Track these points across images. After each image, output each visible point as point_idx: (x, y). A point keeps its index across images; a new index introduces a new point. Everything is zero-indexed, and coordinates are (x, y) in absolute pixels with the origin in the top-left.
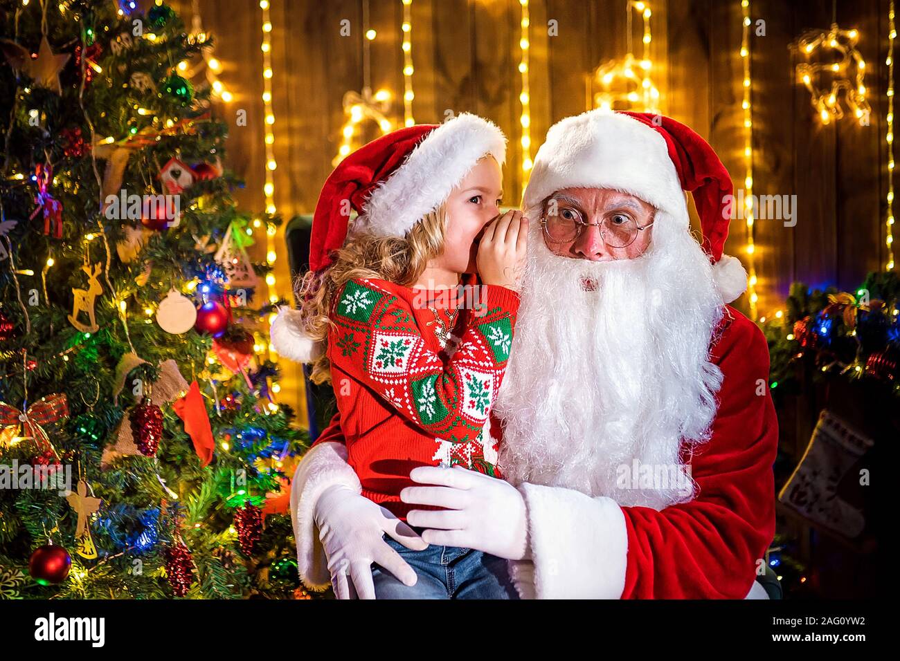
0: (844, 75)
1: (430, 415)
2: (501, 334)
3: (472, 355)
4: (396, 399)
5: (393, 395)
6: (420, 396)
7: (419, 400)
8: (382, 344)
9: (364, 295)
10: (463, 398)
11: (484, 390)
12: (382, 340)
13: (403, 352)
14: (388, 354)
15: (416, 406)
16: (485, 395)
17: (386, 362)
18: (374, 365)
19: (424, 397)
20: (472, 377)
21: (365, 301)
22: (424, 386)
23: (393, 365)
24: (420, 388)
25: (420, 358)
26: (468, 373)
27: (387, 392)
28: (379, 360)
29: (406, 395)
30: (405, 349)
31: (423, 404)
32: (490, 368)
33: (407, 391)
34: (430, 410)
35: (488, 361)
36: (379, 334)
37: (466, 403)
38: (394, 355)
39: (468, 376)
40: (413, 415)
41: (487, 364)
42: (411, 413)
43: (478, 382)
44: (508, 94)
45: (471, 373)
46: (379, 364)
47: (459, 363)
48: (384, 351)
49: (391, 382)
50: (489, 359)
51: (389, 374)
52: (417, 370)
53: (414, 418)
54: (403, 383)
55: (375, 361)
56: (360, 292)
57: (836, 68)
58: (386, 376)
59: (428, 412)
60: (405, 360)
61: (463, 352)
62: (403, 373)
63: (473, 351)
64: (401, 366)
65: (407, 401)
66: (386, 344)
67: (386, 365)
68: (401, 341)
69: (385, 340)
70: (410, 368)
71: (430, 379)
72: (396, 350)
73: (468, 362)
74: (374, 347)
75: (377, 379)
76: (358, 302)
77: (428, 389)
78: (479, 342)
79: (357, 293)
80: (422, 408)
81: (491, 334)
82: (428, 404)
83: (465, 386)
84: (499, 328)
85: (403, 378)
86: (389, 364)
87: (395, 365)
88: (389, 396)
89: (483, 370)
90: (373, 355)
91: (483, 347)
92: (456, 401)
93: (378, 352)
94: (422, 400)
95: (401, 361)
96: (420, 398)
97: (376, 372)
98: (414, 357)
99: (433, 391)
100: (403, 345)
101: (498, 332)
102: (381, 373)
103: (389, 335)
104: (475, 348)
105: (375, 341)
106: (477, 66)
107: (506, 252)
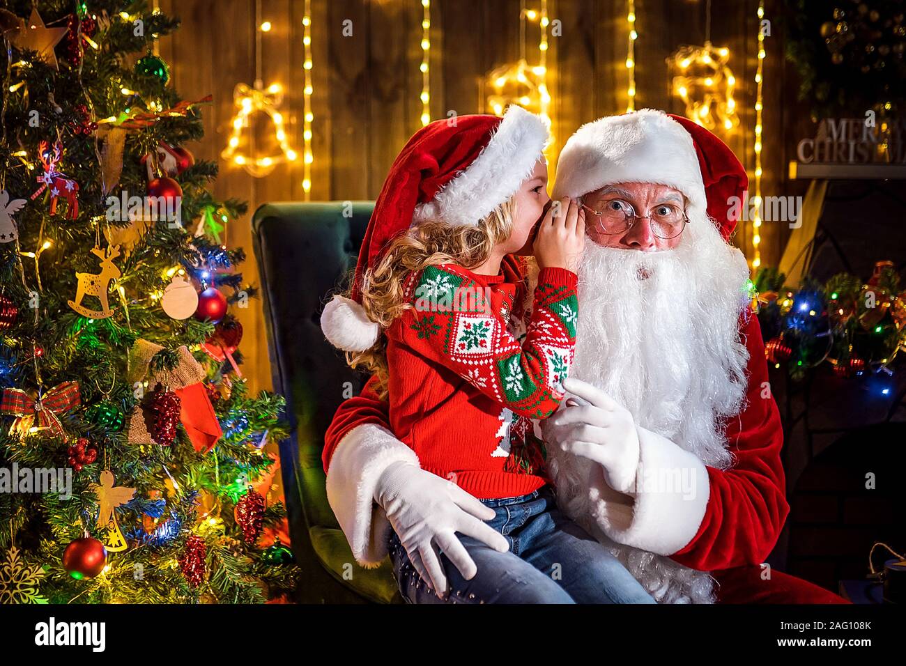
0: (715, 89)
1: (518, 393)
2: (571, 311)
3: (548, 333)
4: (481, 379)
5: (477, 375)
6: (508, 374)
7: (506, 379)
8: (465, 326)
9: (445, 279)
10: (548, 373)
11: (564, 365)
12: (465, 322)
13: (485, 333)
14: (471, 336)
15: (502, 383)
16: (565, 369)
17: (470, 343)
18: (456, 347)
19: (512, 376)
20: (553, 353)
21: (447, 285)
22: (510, 365)
23: (477, 346)
24: (506, 366)
25: (502, 339)
26: (549, 350)
27: (471, 373)
28: (462, 342)
29: (492, 374)
30: (487, 330)
31: (510, 382)
32: (566, 343)
33: (493, 370)
34: (517, 387)
35: (564, 337)
36: (462, 316)
37: (551, 378)
38: (478, 337)
39: (550, 352)
40: (498, 394)
41: (563, 340)
42: (496, 391)
43: (559, 357)
44: (402, 92)
45: (552, 349)
46: (462, 346)
47: (538, 342)
48: (466, 332)
49: (476, 363)
50: (564, 335)
51: (473, 355)
52: (502, 349)
53: (499, 396)
54: (489, 363)
55: (458, 342)
56: (441, 276)
57: (709, 82)
58: (471, 357)
59: (516, 389)
60: (489, 341)
61: (538, 331)
62: (489, 353)
63: (549, 329)
64: (486, 347)
65: (493, 380)
66: (469, 326)
67: (470, 346)
68: (481, 323)
69: (467, 322)
70: (495, 348)
71: (516, 358)
72: (478, 331)
73: (547, 339)
74: (457, 329)
75: (459, 360)
76: (440, 286)
77: (515, 368)
78: (552, 320)
79: (439, 278)
80: (509, 386)
81: (562, 312)
82: (516, 381)
83: (550, 361)
84: (568, 306)
85: (488, 358)
86: (473, 345)
87: (479, 346)
88: (472, 377)
89: (561, 345)
90: (455, 337)
91: (557, 325)
92: (543, 376)
93: (461, 334)
94: (509, 379)
95: (484, 342)
96: (508, 376)
97: (458, 354)
98: (496, 338)
99: (519, 370)
100: (484, 327)
101: (568, 310)
102: (464, 354)
103: (470, 317)
104: (550, 326)
105: (458, 324)
106: (372, 65)
107: (567, 237)
